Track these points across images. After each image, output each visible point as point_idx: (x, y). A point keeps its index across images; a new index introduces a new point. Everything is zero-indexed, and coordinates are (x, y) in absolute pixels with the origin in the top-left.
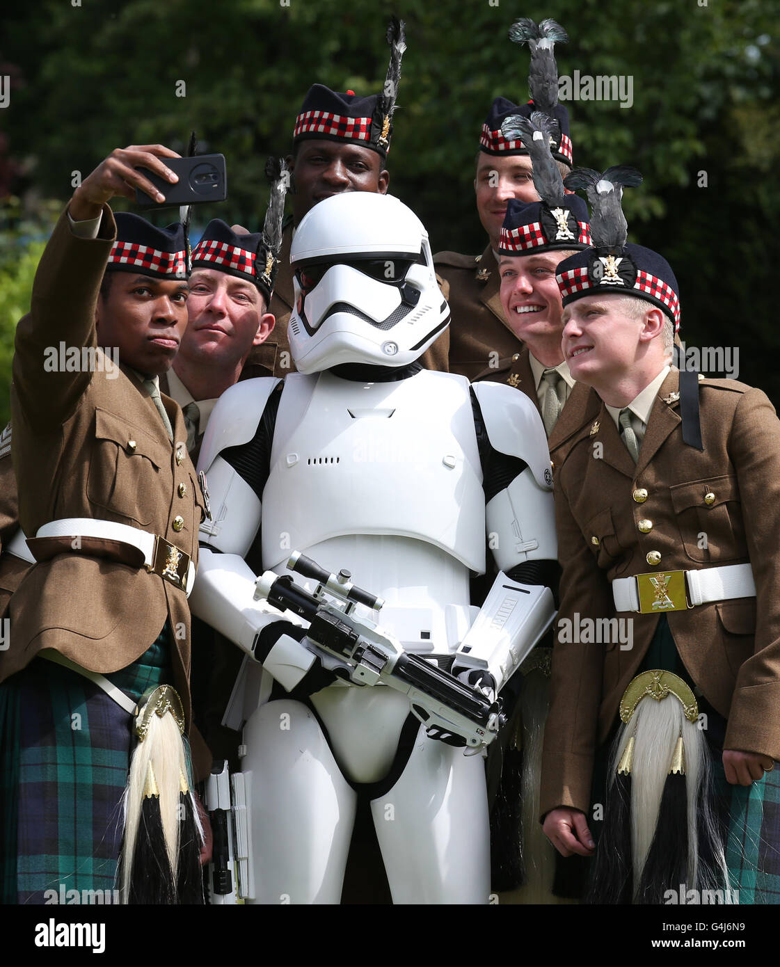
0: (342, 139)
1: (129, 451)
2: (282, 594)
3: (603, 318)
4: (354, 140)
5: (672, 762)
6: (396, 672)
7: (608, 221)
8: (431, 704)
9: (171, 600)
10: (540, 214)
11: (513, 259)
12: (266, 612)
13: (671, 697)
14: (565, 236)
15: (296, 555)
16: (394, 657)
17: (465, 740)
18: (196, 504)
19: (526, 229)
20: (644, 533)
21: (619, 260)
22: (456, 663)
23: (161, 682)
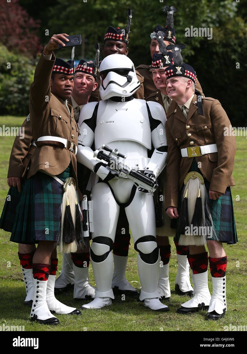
0: (116, 40)
1: (60, 119)
2: (101, 155)
3: (177, 82)
4: (119, 40)
5: (198, 195)
6: (130, 174)
7: (178, 58)
8: (139, 182)
9: (72, 156)
10: (161, 58)
11: (155, 69)
12: (97, 160)
13: (197, 178)
14: (168, 63)
15: (104, 146)
16: (129, 171)
17: (148, 191)
18: (77, 131)
19: (158, 62)
20: (189, 137)
21: (181, 67)
22: (145, 172)
23: (70, 177)
